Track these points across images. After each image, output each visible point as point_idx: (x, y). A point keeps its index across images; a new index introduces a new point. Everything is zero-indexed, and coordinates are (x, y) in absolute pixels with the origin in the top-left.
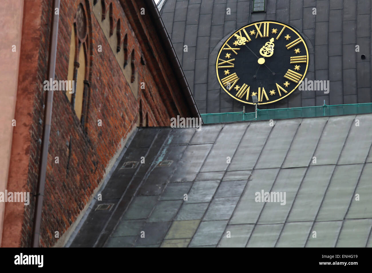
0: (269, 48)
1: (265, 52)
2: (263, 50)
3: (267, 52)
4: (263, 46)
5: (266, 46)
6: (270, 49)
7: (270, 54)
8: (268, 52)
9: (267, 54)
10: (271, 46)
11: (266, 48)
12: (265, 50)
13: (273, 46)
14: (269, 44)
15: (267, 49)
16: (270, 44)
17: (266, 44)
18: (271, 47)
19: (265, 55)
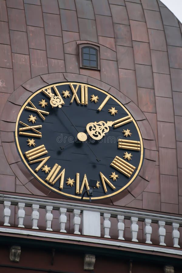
0: (101, 129)
1: (93, 129)
2: (93, 126)
3: (95, 131)
4: (96, 122)
5: (99, 125)
6: (101, 132)
7: (97, 136)
8: (96, 133)
9: (94, 135)
10: (104, 129)
11: (97, 127)
12: (94, 128)
13: (106, 131)
14: (104, 124)
15: (98, 129)
16: (105, 126)
17: (101, 123)
18: (103, 131)
19: (91, 133)
